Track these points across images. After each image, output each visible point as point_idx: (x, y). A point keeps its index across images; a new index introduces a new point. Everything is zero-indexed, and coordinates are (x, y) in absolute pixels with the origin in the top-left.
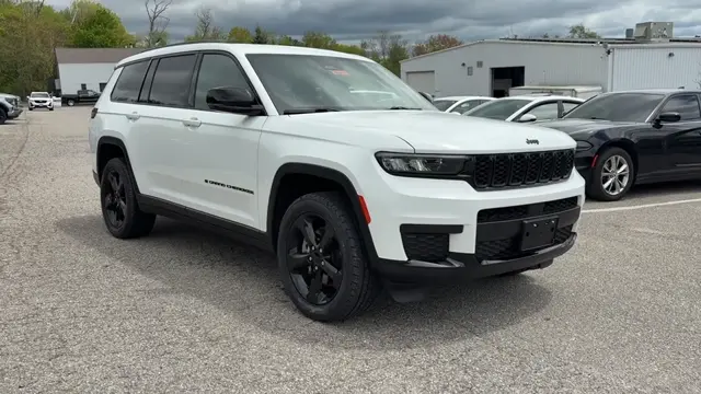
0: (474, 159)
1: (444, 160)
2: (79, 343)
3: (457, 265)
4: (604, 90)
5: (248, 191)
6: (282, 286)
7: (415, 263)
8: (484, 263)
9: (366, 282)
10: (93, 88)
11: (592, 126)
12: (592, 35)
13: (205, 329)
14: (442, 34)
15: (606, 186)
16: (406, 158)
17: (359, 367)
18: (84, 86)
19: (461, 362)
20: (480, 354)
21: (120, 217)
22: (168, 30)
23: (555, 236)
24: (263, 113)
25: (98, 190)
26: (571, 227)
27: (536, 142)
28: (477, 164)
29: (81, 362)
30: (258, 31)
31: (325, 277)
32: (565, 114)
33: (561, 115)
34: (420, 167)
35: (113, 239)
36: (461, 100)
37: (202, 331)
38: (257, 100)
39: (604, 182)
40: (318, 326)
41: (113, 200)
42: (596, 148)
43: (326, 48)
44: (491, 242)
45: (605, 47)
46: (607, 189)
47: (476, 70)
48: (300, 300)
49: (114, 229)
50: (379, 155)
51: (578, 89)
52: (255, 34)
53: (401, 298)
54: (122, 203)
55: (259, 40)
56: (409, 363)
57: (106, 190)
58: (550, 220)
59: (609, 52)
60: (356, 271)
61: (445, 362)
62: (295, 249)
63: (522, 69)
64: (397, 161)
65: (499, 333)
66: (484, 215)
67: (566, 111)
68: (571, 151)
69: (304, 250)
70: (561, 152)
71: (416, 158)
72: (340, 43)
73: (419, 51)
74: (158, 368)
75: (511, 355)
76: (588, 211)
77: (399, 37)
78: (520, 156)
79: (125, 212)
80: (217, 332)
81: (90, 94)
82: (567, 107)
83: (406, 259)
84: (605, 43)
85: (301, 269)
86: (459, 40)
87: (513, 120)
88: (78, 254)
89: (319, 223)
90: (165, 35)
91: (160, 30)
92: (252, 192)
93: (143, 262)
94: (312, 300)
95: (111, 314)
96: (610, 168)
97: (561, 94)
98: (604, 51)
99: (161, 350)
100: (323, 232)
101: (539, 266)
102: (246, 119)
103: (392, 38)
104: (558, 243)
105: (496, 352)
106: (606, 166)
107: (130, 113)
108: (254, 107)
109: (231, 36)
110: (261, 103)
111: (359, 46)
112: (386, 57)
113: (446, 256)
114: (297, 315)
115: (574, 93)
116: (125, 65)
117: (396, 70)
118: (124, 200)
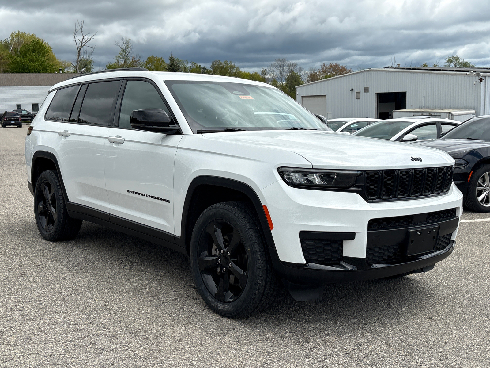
0: (365, 174)
1: (338, 175)
2: (15, 333)
3: (349, 268)
4: (477, 114)
5: (165, 200)
6: (194, 285)
7: (313, 265)
8: (375, 266)
9: (268, 283)
10: (27, 108)
11: (467, 146)
12: (466, 65)
13: (126, 323)
14: (334, 63)
15: (480, 198)
16: (305, 172)
17: (262, 359)
18: (18, 106)
19: (353, 355)
20: (370, 349)
21: (51, 221)
22: (93, 58)
23: (436, 243)
24: (179, 132)
25: (32, 198)
26: (450, 235)
27: (420, 159)
28: (368, 178)
29: (16, 351)
30: (172, 59)
31: (232, 278)
32: (444, 134)
33: (440, 135)
34: (317, 180)
35: (44, 241)
36: (350, 121)
37: (123, 325)
38: (174, 121)
39: (479, 196)
40: (226, 322)
41: (44, 208)
42: (472, 165)
43: (231, 75)
44: (380, 248)
45: (478, 75)
46: (482, 201)
47: (363, 94)
48: (209, 298)
49: (45, 233)
50: (281, 170)
51: (455, 112)
52: (168, 62)
53: (299, 298)
54: (53, 209)
55: (173, 68)
56: (307, 356)
57: (39, 198)
58: (433, 229)
59: (481, 80)
60: (260, 273)
61: (339, 355)
62: (206, 252)
63: (404, 95)
64: (297, 175)
65: (387, 330)
66: (374, 224)
67: (444, 132)
68: (450, 168)
69: (213, 252)
70: (441, 169)
71: (313, 172)
72: (243, 70)
73: (313, 78)
74: (84, 357)
75: (398, 350)
76: (464, 221)
77: (295, 65)
78: (405, 172)
79: (55, 218)
80: (136, 326)
81: (24, 113)
82: (445, 128)
83: (305, 262)
84: (477, 71)
85: (211, 269)
86: (348, 69)
87: (398, 140)
88: (14, 254)
89: (227, 229)
90: (90, 62)
91: (86, 57)
92: (168, 201)
93: (71, 263)
94: (220, 298)
95: (43, 308)
96: (484, 183)
97: (439, 116)
98: (477, 78)
99: (87, 341)
100: (231, 238)
101: (422, 270)
102: (164, 138)
103: (289, 66)
104: (439, 249)
105: (385, 347)
106: (480, 181)
107: (62, 131)
108: (171, 127)
109: (148, 63)
110: (177, 123)
111: (260, 73)
112: (284, 83)
113: (340, 260)
114: (206, 312)
115: (450, 115)
116: (58, 89)
117: (292, 94)
118: (55, 207)
